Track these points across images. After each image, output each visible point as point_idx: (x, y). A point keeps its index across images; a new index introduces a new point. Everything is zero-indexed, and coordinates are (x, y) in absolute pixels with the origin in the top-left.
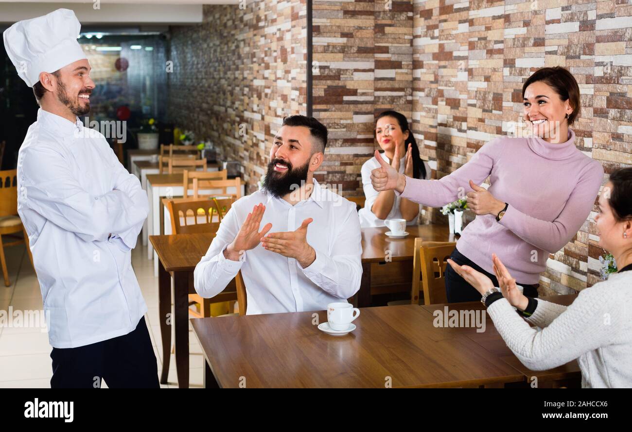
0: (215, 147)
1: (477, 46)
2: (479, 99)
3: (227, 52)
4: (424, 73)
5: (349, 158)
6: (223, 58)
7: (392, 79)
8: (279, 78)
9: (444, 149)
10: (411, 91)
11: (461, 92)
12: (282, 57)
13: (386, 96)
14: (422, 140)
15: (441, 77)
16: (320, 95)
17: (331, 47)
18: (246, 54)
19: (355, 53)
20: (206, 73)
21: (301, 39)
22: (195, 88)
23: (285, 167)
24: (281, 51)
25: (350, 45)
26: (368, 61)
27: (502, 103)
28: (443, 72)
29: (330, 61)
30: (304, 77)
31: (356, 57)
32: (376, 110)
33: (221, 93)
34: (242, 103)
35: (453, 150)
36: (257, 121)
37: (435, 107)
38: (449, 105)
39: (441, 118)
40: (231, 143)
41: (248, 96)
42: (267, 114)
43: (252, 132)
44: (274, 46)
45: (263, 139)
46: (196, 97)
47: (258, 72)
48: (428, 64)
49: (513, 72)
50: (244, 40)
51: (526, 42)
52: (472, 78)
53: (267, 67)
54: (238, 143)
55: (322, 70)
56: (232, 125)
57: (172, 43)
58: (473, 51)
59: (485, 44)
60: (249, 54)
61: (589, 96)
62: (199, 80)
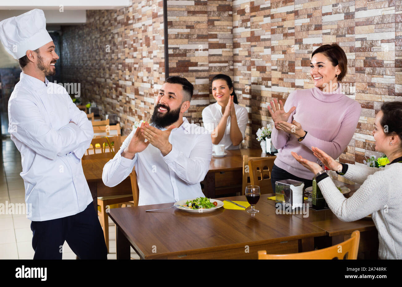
0: (98, 106)
1: (277, 32)
2: (279, 66)
3: (105, 41)
4: (241, 50)
5: (194, 107)
6: (102, 46)
7: (220, 55)
8: (144, 57)
9: (256, 99)
10: (232, 62)
11: (267, 62)
12: (146, 43)
13: (216, 67)
14: (241, 94)
15: (252, 52)
16: (174, 67)
17: (180, 35)
18: (120, 42)
19: (195, 39)
20: (90, 57)
21: (160, 30)
22: (82, 67)
23: (165, 110)
24: (145, 39)
25: (192, 33)
26: (204, 44)
27: (294, 68)
28: (254, 49)
29: (179, 44)
30: (163, 55)
31: (197, 41)
32: (210, 75)
33: (102, 69)
34: (117, 75)
35: (262, 99)
36: (129, 86)
37: (249, 72)
38: (259, 71)
39: (253, 80)
40: (109, 102)
41: (121, 70)
42: (136, 81)
43: (125, 94)
44: (140, 36)
45: (134, 98)
46: (83, 73)
47: (129, 53)
48: (243, 44)
49: (301, 47)
50: (118, 33)
51: (309, 28)
52: (274, 52)
53: (135, 50)
54: (115, 102)
55: (175, 50)
56: (110, 90)
57: (64, 38)
58: (274, 35)
59: (282, 30)
60: (121, 42)
61: (352, 60)
62: (85, 62)
